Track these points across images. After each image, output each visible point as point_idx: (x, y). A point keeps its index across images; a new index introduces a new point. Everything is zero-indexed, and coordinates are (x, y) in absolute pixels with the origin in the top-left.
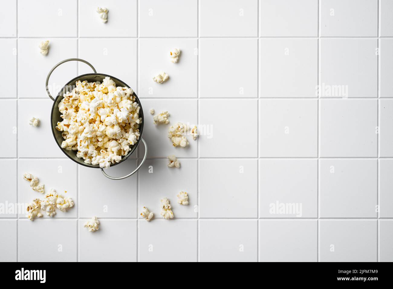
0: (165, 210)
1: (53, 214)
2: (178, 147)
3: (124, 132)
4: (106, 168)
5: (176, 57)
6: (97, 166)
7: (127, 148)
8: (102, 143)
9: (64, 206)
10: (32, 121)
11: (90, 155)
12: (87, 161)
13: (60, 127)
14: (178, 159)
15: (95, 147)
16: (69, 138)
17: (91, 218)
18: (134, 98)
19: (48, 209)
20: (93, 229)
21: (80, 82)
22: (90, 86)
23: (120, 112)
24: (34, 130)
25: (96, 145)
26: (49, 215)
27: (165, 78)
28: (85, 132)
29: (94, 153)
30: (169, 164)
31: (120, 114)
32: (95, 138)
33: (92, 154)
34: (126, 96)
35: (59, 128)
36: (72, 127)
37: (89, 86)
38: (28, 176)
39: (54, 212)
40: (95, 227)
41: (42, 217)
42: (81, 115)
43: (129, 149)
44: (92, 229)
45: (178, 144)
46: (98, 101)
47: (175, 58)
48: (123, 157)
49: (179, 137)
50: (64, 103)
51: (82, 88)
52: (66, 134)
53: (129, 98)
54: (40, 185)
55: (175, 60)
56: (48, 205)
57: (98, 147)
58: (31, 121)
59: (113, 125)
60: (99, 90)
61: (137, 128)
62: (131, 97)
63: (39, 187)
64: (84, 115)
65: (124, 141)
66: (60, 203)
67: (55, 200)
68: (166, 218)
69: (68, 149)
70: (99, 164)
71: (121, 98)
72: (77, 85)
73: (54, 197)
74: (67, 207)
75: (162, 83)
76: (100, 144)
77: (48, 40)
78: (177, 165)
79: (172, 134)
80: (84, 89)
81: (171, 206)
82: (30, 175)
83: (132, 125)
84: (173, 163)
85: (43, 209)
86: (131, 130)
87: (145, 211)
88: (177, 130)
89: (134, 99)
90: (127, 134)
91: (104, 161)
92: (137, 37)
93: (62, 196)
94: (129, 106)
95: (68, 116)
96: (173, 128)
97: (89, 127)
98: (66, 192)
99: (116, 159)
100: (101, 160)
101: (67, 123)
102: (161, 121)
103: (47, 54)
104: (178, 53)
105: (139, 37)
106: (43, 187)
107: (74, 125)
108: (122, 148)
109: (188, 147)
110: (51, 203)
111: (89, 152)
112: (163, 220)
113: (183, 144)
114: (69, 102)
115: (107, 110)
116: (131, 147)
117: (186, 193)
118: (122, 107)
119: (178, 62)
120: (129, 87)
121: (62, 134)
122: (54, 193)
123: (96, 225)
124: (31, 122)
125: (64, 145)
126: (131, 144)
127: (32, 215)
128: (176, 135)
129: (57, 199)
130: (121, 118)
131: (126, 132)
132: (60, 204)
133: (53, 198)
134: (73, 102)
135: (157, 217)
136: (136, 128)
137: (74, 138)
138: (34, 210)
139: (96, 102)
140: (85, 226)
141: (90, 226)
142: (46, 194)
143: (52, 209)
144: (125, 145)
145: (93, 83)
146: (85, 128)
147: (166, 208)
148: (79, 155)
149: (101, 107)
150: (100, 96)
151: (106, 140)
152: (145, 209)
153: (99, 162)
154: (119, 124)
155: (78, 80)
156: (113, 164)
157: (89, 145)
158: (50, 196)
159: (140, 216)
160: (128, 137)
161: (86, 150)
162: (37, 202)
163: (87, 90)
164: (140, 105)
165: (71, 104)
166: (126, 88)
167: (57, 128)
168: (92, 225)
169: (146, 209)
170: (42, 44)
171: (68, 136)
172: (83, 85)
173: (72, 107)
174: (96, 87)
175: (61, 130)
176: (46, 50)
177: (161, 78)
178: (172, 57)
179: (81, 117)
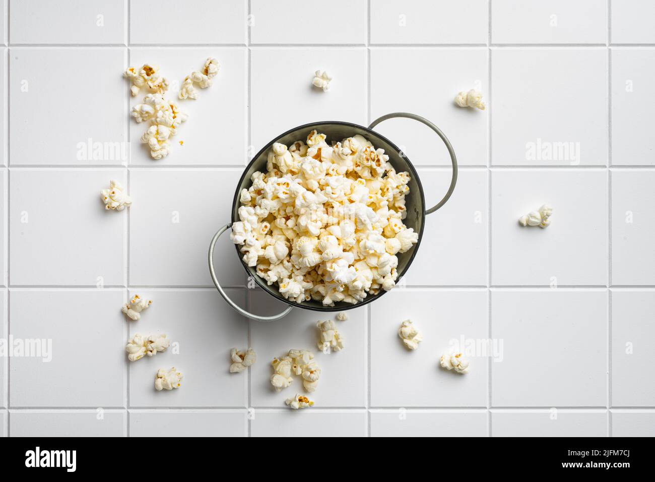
0: (145, 343)
1: (138, 118)
2: (272, 369)
3: (305, 271)
4: (232, 235)
5: (452, 365)
6: (236, 218)
7: (272, 277)
8: (284, 226)
9: (153, 141)
10: (325, 76)
11: (260, 202)
12: (246, 195)
13: (315, 139)
14: (247, 368)
15: (275, 213)
16: (292, 156)
17: (129, 195)
18: (375, 292)
19: (148, 108)
20: (107, 201)
21: (407, 182)
22: (398, 201)
23: (348, 265)
24: (305, 79)
25: (279, 214)
26: (134, 111)
27: (410, 343)
28: (306, 195)
29: (262, 211)
30: (238, 350)
31: (344, 266)
32: (293, 212)
33: (260, 206)
34: (379, 277)
35: (312, 138)
36: (316, 167)
37: (399, 198)
38: (214, 69)
39: (140, 120)
40: (111, 203)
41: (131, 95)
42: (340, 185)
43: (271, 282)
44: (106, 198)
45: (277, 370)
46: (371, 221)
47: (450, 364)
48: (255, 268)
49: (292, 370)
50: (366, 150)
51: (395, 186)
52: (299, 150)
53: (374, 281)
54: (195, 92)
55: (446, 364)
56: (155, 109)
57: (275, 218)
58: (324, 73)
59: (320, 252)
60: (390, 220)
61: (313, 296)
62: (376, 287)
63: (192, 91)
64: (341, 191)
65: (286, 271)
66: (159, 131)
67: (165, 124)
68: (130, 345)
69: (271, 155)
70: (239, 220)
71: (376, 268)
72: (401, 175)
73: (171, 121)
74: (151, 147)
75: (398, 336)
76: (280, 221)
77: (485, 107)
78: (236, 367)
79: (298, 358)
80: (393, 189)
81: (153, 355)
82: (216, 73)
83: (321, 289)
84: (239, 360)
85: (148, 97)
86: (310, 285)
87: (144, 303)
88: (305, 366)
89: (372, 292)
90: (302, 278)
91: (245, 230)
92: (491, 286)
93: (174, 135)
94: (359, 284)
95: (340, 157)
96: (310, 359)
97: (317, 203)
98: (182, 143)
99: (250, 255)
100: (248, 226)
101: (323, 154)
102: (323, 336)
103: (457, 106)
104: (460, 370)
105: (491, 289)
106: (192, 97)
107: (321, 172)
108: (272, 267)
109: (271, 389)
110: (160, 114)
111: (264, 201)
112: (125, 339)
113: (278, 381)
114: (368, 160)
115: (351, 240)
116: (276, 286)
117: (179, 385)
118: (357, 270)
119: (442, 369)
120: (396, 282)
121: (301, 142)
122: (178, 120)
123: (115, 204)
124: (321, 75)
125: (279, 147)
126: (281, 285)
127: (134, 75)
128: (295, 365)
129: (167, 126)
130: (336, 268)
131: (305, 275)
132: (158, 133)
133: (169, 118)
134: (368, 167)
135: (131, 325)
136: (313, 294)
137: (293, 168)
138: (145, 80)
139: (368, 217)
140: (113, 184)
141: (113, 193)
142: (176, 104)
143: (147, 115)
144: (278, 272)
145: (404, 207)
146: (314, 192)
147: (150, 346)
148: (258, 177)
149: (357, 226)
150: (379, 222)
151: (290, 235)
152: (148, 303)
153: (246, 222)
154: (323, 263)
155: (410, 175)
156: (240, 250)
157: (280, 201)
158: (173, 112)
159: (134, 292)
160: (295, 281)
161: (270, 195)
162: (162, 87)
163: (390, 195)
164: (360, 304)
165: (363, 164)
166: (395, 275)
167: (313, 133)
168: (114, 198)
169: (147, 306)
170: (478, 97)
171: (296, 155)
172: (401, 187)
173: (357, 165)
174: (397, 212)
175: (309, 142)
176: (467, 104)
177: (411, 336)
178: (451, 358)
179: (337, 187)
